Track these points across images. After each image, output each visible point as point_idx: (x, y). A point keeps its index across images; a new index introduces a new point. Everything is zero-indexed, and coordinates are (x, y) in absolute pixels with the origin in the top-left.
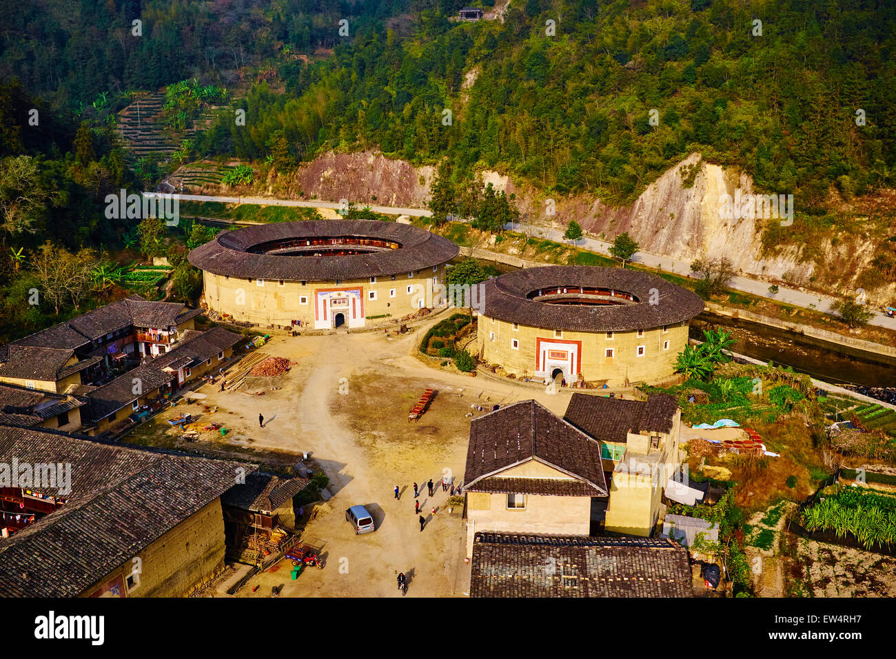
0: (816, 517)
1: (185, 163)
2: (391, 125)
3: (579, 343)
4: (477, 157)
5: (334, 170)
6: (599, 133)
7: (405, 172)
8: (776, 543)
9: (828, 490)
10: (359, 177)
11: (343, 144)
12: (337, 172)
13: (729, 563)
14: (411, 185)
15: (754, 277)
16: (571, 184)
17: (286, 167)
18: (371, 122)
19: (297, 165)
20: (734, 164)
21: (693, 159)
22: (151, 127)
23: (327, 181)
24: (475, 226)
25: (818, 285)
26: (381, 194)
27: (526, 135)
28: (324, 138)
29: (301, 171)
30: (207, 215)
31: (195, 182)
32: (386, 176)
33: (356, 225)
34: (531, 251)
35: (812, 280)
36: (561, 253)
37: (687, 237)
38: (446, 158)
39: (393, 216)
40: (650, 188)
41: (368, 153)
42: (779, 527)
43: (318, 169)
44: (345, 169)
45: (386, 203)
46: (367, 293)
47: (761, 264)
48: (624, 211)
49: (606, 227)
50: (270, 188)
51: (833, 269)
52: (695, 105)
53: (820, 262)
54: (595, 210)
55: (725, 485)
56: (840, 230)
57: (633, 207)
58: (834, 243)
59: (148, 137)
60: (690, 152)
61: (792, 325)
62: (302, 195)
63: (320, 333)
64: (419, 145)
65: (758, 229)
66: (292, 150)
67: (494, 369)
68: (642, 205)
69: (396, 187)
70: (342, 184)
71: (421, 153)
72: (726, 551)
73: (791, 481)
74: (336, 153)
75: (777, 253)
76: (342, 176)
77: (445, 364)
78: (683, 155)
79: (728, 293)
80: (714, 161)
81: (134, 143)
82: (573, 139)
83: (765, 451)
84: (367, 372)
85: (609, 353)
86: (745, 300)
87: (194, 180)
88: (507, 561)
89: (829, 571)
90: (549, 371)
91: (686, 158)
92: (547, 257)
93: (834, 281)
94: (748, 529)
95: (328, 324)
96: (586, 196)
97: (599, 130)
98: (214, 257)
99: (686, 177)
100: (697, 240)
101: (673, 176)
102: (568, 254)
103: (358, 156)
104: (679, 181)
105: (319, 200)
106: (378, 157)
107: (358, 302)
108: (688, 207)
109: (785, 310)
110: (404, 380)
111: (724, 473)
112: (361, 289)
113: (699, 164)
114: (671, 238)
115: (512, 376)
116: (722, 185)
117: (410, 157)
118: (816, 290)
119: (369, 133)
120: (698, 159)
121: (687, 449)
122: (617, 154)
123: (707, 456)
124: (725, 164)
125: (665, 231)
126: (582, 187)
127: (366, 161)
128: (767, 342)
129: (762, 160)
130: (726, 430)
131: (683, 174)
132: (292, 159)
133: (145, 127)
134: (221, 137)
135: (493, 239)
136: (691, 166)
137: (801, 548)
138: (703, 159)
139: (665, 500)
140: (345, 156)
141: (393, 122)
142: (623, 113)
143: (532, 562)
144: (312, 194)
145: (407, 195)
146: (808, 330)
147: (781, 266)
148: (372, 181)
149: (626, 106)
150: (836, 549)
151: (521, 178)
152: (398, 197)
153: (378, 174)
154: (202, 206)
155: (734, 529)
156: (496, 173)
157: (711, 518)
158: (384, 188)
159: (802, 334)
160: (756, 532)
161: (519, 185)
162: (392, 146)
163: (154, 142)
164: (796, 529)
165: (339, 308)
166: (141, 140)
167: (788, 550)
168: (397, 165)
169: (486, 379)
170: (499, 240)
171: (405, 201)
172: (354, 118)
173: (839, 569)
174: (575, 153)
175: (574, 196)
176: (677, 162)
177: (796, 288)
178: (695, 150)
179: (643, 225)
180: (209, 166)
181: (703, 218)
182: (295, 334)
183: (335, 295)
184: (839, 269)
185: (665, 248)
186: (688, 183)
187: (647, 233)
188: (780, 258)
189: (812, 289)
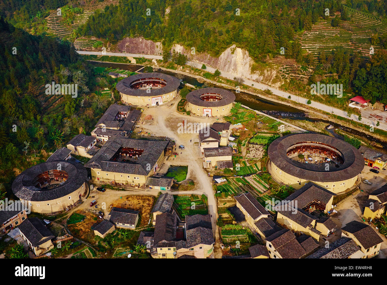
0: (252, 141)
1: (76, 39)
2: (146, 30)
3: (211, 109)
4: (173, 40)
5: (129, 43)
6: (208, 34)
7: (152, 44)
8: (246, 145)
9: (255, 136)
10: (138, 45)
11: (131, 35)
12: (130, 44)
13: (238, 149)
14: (154, 48)
15: (249, 79)
16: (201, 50)
17: (114, 43)
18: (140, 28)
19: (117, 42)
20: (244, 48)
21: (234, 46)
22: (60, 24)
23: (127, 46)
24: (176, 64)
25: (263, 82)
26: (145, 51)
27: (188, 34)
28: (125, 33)
29: (119, 44)
30: (92, 60)
31: (83, 46)
32: (146, 45)
33: (152, 74)
34: (193, 72)
35: (262, 81)
36: (201, 73)
37: (233, 68)
38: (164, 39)
39: (151, 59)
40: (223, 53)
41: (139, 38)
42: (246, 143)
43: (124, 43)
44: (133, 43)
45: (147, 54)
46: (163, 97)
47: (251, 76)
48: (216, 59)
49: (212, 63)
50: (109, 48)
51: (267, 78)
52: (234, 28)
53: (264, 76)
54: (208, 58)
55: (238, 136)
56: (269, 67)
57: (219, 58)
58: (267, 71)
59: (60, 29)
60: (233, 44)
61: (256, 94)
62: (120, 51)
63: (153, 107)
64: (156, 36)
65: (250, 66)
66: (115, 38)
67: (194, 114)
68: (221, 58)
69: (149, 49)
70: (132, 48)
71: (156, 38)
72: (238, 147)
73: (249, 135)
74: (130, 38)
75: (254, 73)
76: (132, 45)
77: (184, 114)
78: (231, 45)
79: (242, 86)
80: (239, 47)
81: (56, 31)
82: (201, 36)
83: (246, 129)
84: (169, 117)
85: (217, 111)
86: (246, 87)
87: (82, 45)
88: (208, 152)
89: (253, 149)
90: (206, 115)
91: (232, 46)
92: (197, 74)
93: (267, 81)
94: (242, 143)
95: (155, 104)
96: (206, 53)
97: (208, 33)
98: (125, 90)
99: (232, 51)
100: (235, 69)
101: (228, 50)
102: (203, 73)
103: (137, 39)
104: (230, 52)
105: (126, 53)
106: (143, 39)
107: (161, 99)
108: (233, 60)
109: (255, 90)
110: (177, 118)
111: (238, 134)
112: (162, 96)
113: (235, 48)
114: (229, 68)
115: (198, 116)
116: (241, 54)
117: (153, 39)
118: (263, 83)
119: (140, 32)
120: (235, 46)
121: (232, 130)
122: (213, 41)
123: (236, 131)
124: (242, 48)
125: (227, 66)
126: (204, 51)
127: (139, 40)
128: (250, 99)
129: (251, 49)
130: (239, 125)
131: (232, 50)
132: (116, 40)
133: (58, 25)
134: (88, 30)
135: (181, 67)
136: (233, 48)
137: (249, 146)
138: (236, 46)
139: (229, 140)
140: (133, 39)
141: (147, 29)
142: (215, 29)
143: (212, 151)
144: (123, 51)
145: (153, 51)
146: (260, 96)
147: (255, 76)
148: (142, 47)
149: (215, 26)
150: (254, 145)
151: (187, 47)
152: (150, 51)
153: (144, 45)
154: (90, 56)
155: (239, 143)
156: (179, 45)
157: (236, 142)
158: (146, 49)
159: (258, 96)
160: (243, 144)
161: (186, 49)
162: (147, 36)
163: (62, 30)
164: (249, 143)
165: (157, 101)
166: (58, 30)
167: (247, 146)
168: (149, 42)
169: (193, 116)
170: (183, 68)
171: (153, 53)
172: (134, 27)
173: (254, 148)
174: (202, 41)
175: (202, 53)
176: (229, 47)
177: (258, 82)
178: (234, 44)
179: (221, 63)
180: (85, 40)
181: (237, 63)
182: (148, 108)
183: (156, 98)
184: (268, 78)
185: (227, 70)
186: (233, 53)
187: (223, 66)
188: (255, 75)
189: (262, 83)
